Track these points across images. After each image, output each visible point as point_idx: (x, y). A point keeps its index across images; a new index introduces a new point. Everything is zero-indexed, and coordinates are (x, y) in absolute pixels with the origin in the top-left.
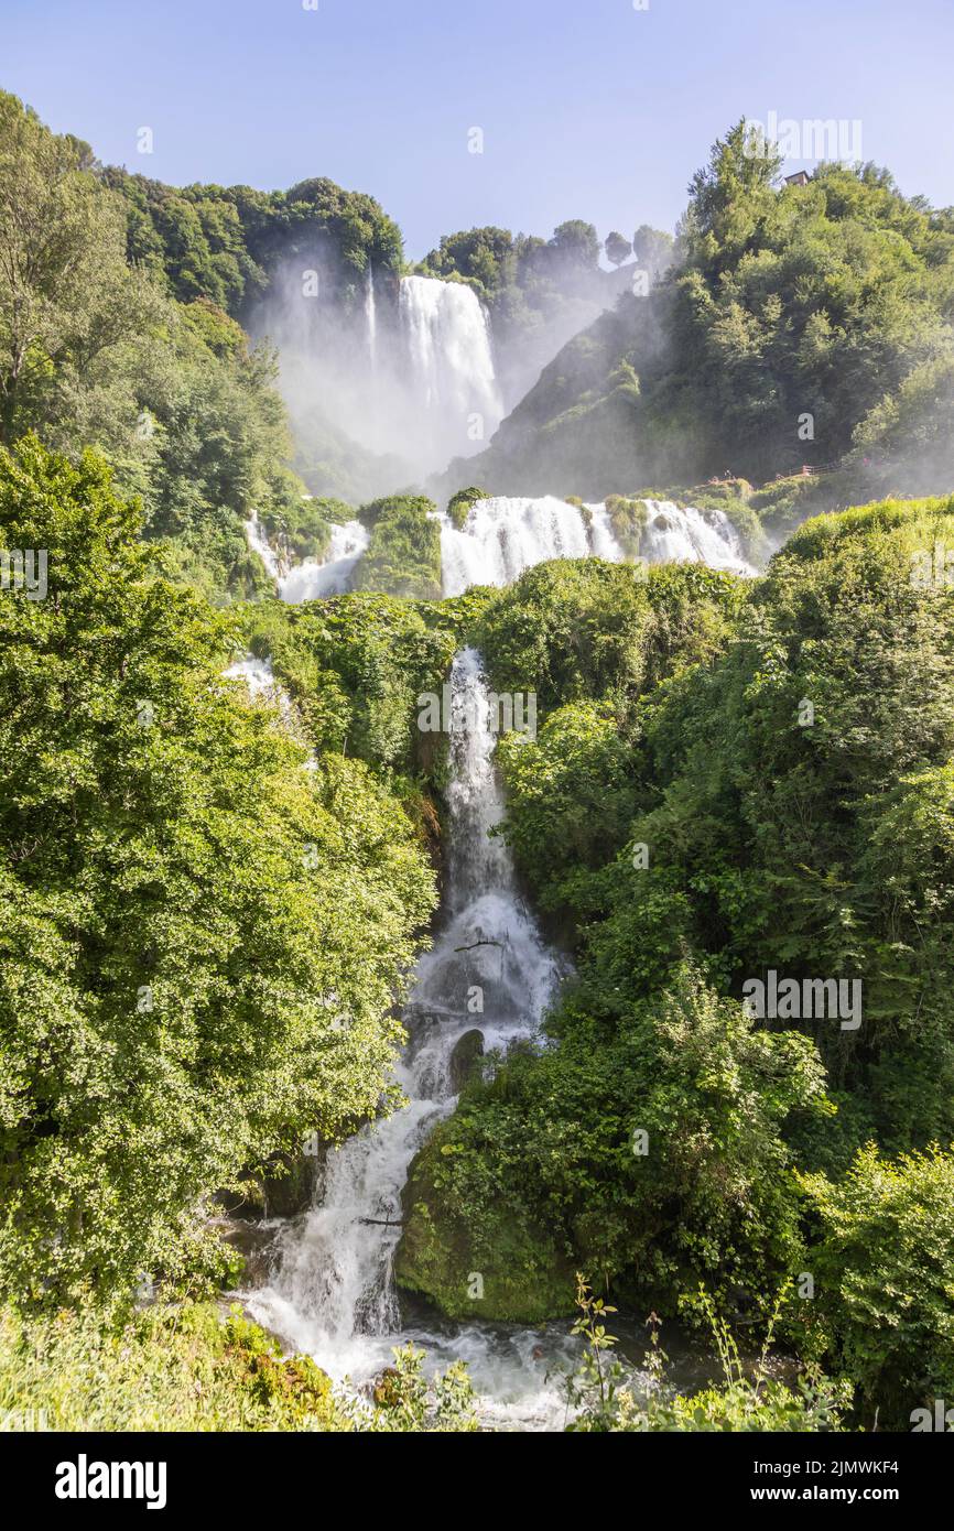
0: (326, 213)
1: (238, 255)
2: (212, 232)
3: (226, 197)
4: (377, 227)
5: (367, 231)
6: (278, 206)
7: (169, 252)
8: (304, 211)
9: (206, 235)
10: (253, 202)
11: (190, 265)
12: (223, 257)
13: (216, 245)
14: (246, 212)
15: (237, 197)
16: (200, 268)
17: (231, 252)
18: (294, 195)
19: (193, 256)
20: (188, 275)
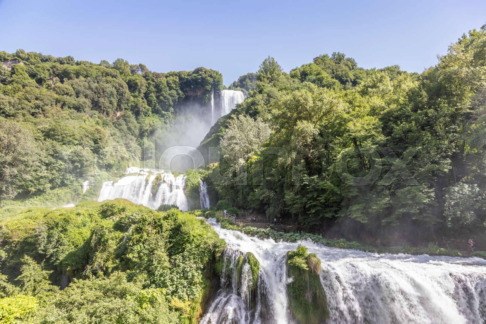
0: (200, 77)
1: (177, 90)
2: (170, 85)
3: (176, 75)
4: (214, 78)
5: (211, 80)
6: (189, 75)
7: (157, 92)
8: (195, 77)
9: (168, 86)
10: (183, 76)
11: (162, 95)
12: (173, 91)
13: (171, 88)
14: (181, 79)
15: (179, 75)
16: (165, 95)
17: (175, 89)
18: (194, 73)
19: (163, 92)
20: (161, 98)
